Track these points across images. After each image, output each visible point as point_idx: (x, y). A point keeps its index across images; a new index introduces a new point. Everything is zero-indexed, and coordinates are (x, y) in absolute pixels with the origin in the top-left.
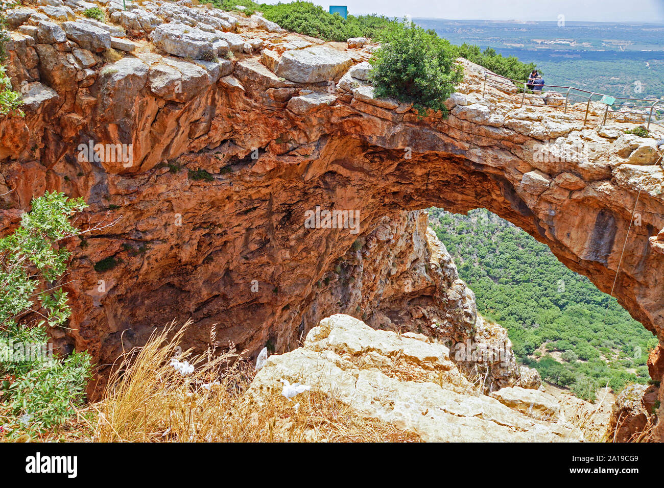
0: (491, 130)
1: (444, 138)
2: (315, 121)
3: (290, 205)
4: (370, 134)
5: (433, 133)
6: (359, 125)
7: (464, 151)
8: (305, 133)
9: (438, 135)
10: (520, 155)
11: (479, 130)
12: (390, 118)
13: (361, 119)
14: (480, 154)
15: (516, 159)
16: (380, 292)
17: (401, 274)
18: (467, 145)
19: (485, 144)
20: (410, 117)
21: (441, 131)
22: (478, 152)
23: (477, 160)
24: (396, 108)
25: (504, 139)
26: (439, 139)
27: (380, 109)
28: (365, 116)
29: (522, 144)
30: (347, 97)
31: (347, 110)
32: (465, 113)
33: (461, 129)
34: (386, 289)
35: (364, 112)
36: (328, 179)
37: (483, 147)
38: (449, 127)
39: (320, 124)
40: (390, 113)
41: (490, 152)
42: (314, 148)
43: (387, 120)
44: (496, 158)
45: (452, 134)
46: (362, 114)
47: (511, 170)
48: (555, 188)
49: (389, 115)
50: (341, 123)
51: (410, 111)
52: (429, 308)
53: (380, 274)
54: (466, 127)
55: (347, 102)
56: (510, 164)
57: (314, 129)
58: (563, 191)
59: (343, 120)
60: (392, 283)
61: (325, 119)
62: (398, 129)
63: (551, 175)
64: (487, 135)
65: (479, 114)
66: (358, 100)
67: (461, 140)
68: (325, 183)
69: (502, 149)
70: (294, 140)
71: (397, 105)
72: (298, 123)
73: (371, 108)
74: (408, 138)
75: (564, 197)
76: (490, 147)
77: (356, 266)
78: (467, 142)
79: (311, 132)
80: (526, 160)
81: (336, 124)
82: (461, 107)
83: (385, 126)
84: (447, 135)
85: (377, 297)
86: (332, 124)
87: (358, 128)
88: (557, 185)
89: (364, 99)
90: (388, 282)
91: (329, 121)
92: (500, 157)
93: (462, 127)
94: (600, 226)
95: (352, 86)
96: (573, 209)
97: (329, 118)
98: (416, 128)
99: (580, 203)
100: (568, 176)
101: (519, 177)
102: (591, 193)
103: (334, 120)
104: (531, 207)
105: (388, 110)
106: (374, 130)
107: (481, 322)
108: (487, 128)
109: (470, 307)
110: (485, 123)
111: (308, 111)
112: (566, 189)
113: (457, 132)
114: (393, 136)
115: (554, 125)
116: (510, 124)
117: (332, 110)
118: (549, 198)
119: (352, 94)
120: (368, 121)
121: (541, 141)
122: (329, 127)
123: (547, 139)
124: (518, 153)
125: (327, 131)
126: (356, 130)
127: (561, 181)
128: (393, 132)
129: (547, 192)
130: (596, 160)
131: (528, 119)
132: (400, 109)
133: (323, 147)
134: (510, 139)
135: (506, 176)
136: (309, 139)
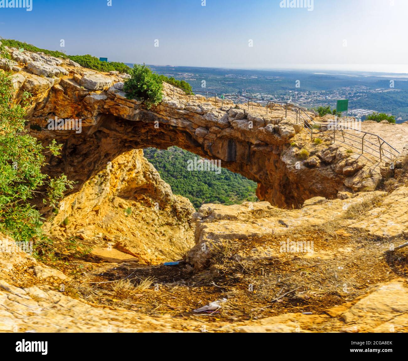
0: (179, 111)
1: (158, 115)
2: (96, 107)
3: (76, 145)
4: (123, 114)
5: (153, 113)
6: (118, 109)
7: (167, 121)
8: (91, 112)
9: (155, 114)
10: (192, 121)
11: (174, 111)
12: (133, 107)
13: (119, 107)
15: (191, 123)
16: (119, 188)
17: (130, 179)
18: (169, 118)
19: (177, 117)
20: (142, 106)
21: (156, 112)
22: (174, 121)
23: (174, 125)
25: (185, 114)
26: (156, 116)
27: (128, 103)
28: (121, 106)
29: (193, 116)
30: (113, 97)
31: (112, 103)
32: (167, 104)
33: (166, 111)
34: (122, 186)
35: (121, 104)
36: (97, 134)
37: (176, 119)
38: (160, 111)
39: (98, 109)
41: (180, 120)
42: (94, 119)
43: (132, 108)
45: (161, 113)
47: (189, 128)
49: (133, 105)
50: (109, 109)
51: (142, 103)
52: (146, 194)
54: (168, 110)
55: (112, 99)
56: (189, 125)
57: (96, 111)
59: (110, 107)
60: (125, 184)
61: (101, 107)
62: (137, 111)
63: (207, 128)
64: (178, 113)
65: (174, 104)
66: (119, 98)
67: (166, 116)
68: (96, 135)
69: (184, 119)
70: (85, 115)
71: (136, 101)
72: (88, 107)
73: (124, 102)
74: (141, 116)
75: (213, 136)
76: (179, 118)
78: (169, 117)
79: (94, 112)
80: (195, 123)
81: (106, 109)
82: (165, 102)
83: (131, 110)
86: (104, 109)
87: (117, 111)
88: (210, 132)
89: (121, 98)
90: (123, 183)
91: (103, 108)
92: (184, 123)
93: (166, 110)
94: (230, 146)
95: (115, 92)
96: (218, 141)
97: (103, 106)
98: (145, 111)
99: (221, 138)
100: (214, 128)
101: (194, 130)
102: (224, 134)
103: (106, 107)
104: (201, 143)
105: (133, 103)
106: (125, 112)
107: (175, 197)
108: (177, 110)
109: (169, 191)
110: (177, 108)
111: (94, 102)
112: (214, 133)
113: (164, 112)
114: (135, 115)
115: (205, 108)
116: (187, 108)
117: (105, 103)
118: (208, 138)
119: (115, 95)
120: (123, 108)
121: (201, 114)
122: (103, 110)
123: (203, 113)
124: (191, 120)
125: (101, 112)
126: (116, 112)
127: (212, 130)
128: (134, 113)
129: (207, 136)
130: (224, 120)
131: (194, 105)
132: (138, 103)
133: (99, 119)
134: (187, 114)
135: (188, 130)
136: (92, 115)
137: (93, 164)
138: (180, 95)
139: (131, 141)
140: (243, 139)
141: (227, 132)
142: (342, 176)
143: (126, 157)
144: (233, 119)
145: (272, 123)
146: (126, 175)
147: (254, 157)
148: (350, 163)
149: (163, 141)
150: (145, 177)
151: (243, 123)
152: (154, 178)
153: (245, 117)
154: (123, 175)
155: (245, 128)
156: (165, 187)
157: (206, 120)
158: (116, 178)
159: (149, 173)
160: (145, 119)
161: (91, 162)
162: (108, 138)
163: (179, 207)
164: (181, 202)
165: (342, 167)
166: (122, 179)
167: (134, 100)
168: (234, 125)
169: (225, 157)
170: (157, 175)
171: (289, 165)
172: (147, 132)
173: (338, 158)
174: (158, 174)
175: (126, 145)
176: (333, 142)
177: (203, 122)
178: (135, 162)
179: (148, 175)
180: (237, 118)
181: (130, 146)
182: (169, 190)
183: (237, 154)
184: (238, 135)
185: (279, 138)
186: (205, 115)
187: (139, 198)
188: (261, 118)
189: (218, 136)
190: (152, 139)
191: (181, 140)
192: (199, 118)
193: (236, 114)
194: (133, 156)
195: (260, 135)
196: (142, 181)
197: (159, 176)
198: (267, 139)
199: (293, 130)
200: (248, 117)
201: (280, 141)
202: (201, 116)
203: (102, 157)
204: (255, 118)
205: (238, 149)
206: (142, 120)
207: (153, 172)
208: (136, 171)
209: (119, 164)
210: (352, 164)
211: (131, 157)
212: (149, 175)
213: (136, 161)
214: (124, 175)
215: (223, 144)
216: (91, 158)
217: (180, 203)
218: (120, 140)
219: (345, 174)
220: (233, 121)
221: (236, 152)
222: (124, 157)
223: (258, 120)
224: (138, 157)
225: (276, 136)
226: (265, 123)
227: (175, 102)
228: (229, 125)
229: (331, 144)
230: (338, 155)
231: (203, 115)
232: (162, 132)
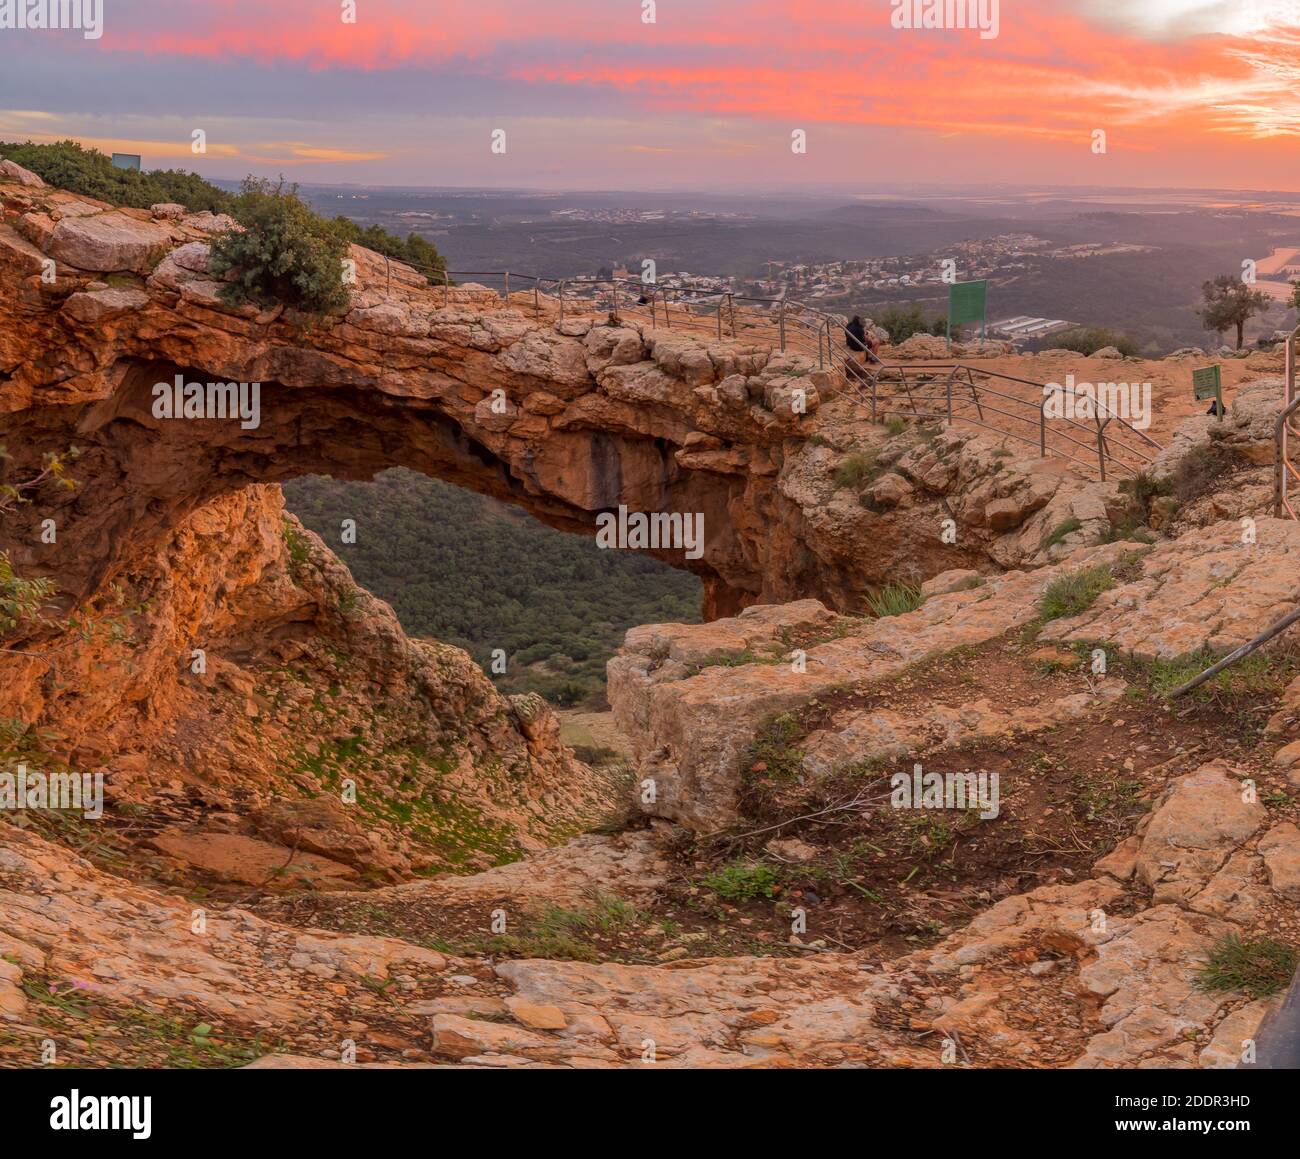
0: (413, 342)
1: (338, 360)
2: (110, 335)
4: (210, 358)
5: (319, 353)
6: (190, 343)
7: (373, 378)
8: (91, 353)
9: (328, 356)
10: (461, 376)
11: (394, 345)
12: (245, 331)
13: (195, 334)
14: (400, 382)
15: (457, 383)
16: (207, 622)
17: (245, 590)
18: (377, 369)
19: (406, 365)
20: (277, 330)
21: (330, 349)
22: (398, 378)
23: (397, 392)
24: (255, 315)
25: (434, 354)
26: (331, 363)
27: (228, 318)
28: (202, 329)
29: (462, 360)
30: (170, 298)
31: (170, 317)
32: (369, 320)
33: (365, 344)
34: (219, 615)
35: (200, 322)
36: (116, 430)
37: (403, 370)
38: (346, 344)
39: (118, 340)
40: (246, 324)
41: (415, 376)
42: (103, 378)
43: (240, 335)
44: (427, 384)
45: (350, 353)
46: (196, 325)
47: (453, 400)
48: (526, 417)
49: (244, 327)
50: (157, 340)
51: (278, 320)
52: (310, 640)
53: (205, 591)
54: (373, 342)
55: (170, 304)
56: (450, 392)
57: (107, 348)
58: (537, 418)
59: (162, 334)
60: (230, 606)
61: (129, 332)
62: (262, 348)
63: (515, 397)
64: (408, 351)
65: (392, 319)
66: (191, 302)
67: (368, 362)
68: (110, 436)
69: (432, 370)
70: (68, 364)
71: (258, 311)
72: (79, 336)
73: (211, 314)
74: (276, 364)
75: (541, 427)
76: (414, 368)
77: (158, 580)
78: (377, 363)
79: (102, 353)
80: (472, 382)
81: (147, 341)
82: (361, 311)
83: (237, 345)
84: (344, 356)
85: (203, 629)
86: (140, 340)
87: (188, 348)
88: (528, 411)
89: (201, 300)
90: (221, 604)
91: (134, 337)
92: (433, 383)
93: (366, 342)
94: (598, 456)
95: (180, 279)
96: (558, 440)
97: (136, 330)
98: (292, 348)
99: (565, 430)
100: (540, 396)
101: (468, 409)
102: (578, 414)
103: (146, 333)
104: (497, 451)
105: (244, 318)
106: (217, 351)
107: (418, 647)
108: (405, 340)
109: (391, 627)
110: (402, 333)
111: (101, 318)
112: (543, 415)
113: (359, 349)
114: (252, 361)
115: (502, 329)
116: (439, 332)
117: (142, 318)
118: (520, 433)
119: (178, 291)
120: (207, 336)
121: (489, 352)
122: (134, 344)
123: (494, 350)
124: (457, 373)
125: (129, 353)
126: (183, 351)
127: (532, 405)
128: (250, 355)
129: (516, 425)
130: (572, 368)
131: (464, 322)
132: (265, 317)
133: (120, 375)
134: (441, 354)
135: (447, 410)
136: (96, 364)
137: (105, 537)
138: (410, 289)
139: (239, 456)
140: (642, 429)
141: (586, 407)
142: (986, 532)
143: (221, 512)
144: (604, 363)
145: (739, 371)
146: (228, 575)
147: (685, 490)
148: (1005, 488)
149: (356, 452)
150: (297, 578)
151: (640, 374)
152: (330, 583)
153: (646, 353)
154: (216, 574)
155: (648, 393)
156: (377, 613)
157: (509, 369)
158: (194, 586)
159: (311, 566)
160: (291, 375)
161: (99, 530)
162: (157, 446)
163: (438, 681)
164: (440, 661)
165: (980, 503)
166: (215, 589)
167: (250, 309)
168: (606, 383)
169: (585, 495)
170: (340, 572)
171: (810, 506)
172: (298, 421)
173: (966, 473)
174: (344, 568)
175: (223, 467)
176: (946, 423)
177: (497, 376)
178: (256, 529)
179: (306, 572)
180: (617, 359)
181: (236, 472)
182: (391, 623)
183: (625, 482)
184: (626, 416)
185: (767, 418)
186: (502, 356)
187: (288, 655)
188: (703, 354)
189: (557, 422)
190: (317, 445)
191: (420, 446)
192: (485, 367)
193: (615, 343)
194: (248, 509)
195: (702, 412)
196: (291, 594)
197: (349, 575)
198: (729, 427)
199: (812, 392)
200: (656, 352)
201: (772, 429)
202: (491, 359)
203: (139, 514)
204: (680, 355)
205: (626, 466)
206: (282, 380)
207: (325, 562)
208: (263, 560)
209: (198, 537)
210: (1012, 490)
211: (240, 513)
212: (312, 572)
213: (260, 526)
214: (222, 574)
215: (573, 452)
216: (96, 516)
217: (438, 666)
218: (199, 452)
219: (992, 525)
220: (603, 369)
221: (619, 476)
222: (214, 512)
223: (690, 363)
224: (265, 511)
225: (757, 412)
226: (716, 372)
227: (397, 312)
228: (591, 384)
229: (941, 432)
230: (967, 464)
231: (496, 352)
232: (349, 419)
